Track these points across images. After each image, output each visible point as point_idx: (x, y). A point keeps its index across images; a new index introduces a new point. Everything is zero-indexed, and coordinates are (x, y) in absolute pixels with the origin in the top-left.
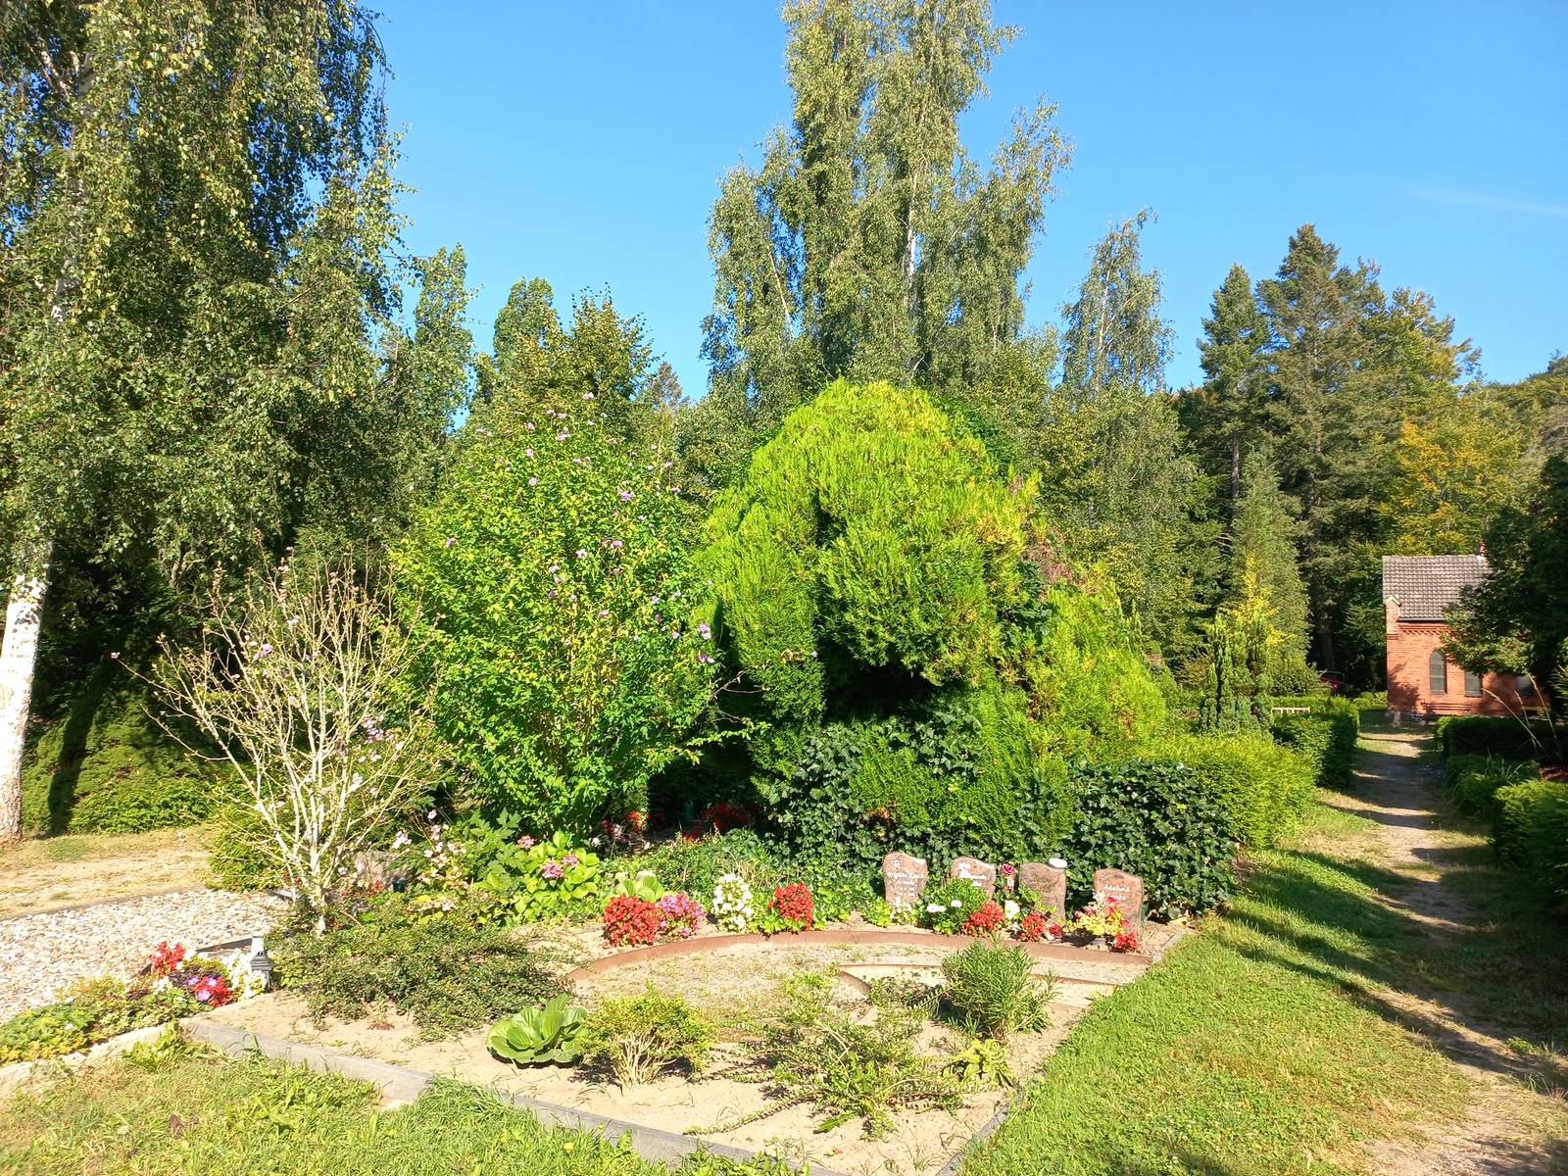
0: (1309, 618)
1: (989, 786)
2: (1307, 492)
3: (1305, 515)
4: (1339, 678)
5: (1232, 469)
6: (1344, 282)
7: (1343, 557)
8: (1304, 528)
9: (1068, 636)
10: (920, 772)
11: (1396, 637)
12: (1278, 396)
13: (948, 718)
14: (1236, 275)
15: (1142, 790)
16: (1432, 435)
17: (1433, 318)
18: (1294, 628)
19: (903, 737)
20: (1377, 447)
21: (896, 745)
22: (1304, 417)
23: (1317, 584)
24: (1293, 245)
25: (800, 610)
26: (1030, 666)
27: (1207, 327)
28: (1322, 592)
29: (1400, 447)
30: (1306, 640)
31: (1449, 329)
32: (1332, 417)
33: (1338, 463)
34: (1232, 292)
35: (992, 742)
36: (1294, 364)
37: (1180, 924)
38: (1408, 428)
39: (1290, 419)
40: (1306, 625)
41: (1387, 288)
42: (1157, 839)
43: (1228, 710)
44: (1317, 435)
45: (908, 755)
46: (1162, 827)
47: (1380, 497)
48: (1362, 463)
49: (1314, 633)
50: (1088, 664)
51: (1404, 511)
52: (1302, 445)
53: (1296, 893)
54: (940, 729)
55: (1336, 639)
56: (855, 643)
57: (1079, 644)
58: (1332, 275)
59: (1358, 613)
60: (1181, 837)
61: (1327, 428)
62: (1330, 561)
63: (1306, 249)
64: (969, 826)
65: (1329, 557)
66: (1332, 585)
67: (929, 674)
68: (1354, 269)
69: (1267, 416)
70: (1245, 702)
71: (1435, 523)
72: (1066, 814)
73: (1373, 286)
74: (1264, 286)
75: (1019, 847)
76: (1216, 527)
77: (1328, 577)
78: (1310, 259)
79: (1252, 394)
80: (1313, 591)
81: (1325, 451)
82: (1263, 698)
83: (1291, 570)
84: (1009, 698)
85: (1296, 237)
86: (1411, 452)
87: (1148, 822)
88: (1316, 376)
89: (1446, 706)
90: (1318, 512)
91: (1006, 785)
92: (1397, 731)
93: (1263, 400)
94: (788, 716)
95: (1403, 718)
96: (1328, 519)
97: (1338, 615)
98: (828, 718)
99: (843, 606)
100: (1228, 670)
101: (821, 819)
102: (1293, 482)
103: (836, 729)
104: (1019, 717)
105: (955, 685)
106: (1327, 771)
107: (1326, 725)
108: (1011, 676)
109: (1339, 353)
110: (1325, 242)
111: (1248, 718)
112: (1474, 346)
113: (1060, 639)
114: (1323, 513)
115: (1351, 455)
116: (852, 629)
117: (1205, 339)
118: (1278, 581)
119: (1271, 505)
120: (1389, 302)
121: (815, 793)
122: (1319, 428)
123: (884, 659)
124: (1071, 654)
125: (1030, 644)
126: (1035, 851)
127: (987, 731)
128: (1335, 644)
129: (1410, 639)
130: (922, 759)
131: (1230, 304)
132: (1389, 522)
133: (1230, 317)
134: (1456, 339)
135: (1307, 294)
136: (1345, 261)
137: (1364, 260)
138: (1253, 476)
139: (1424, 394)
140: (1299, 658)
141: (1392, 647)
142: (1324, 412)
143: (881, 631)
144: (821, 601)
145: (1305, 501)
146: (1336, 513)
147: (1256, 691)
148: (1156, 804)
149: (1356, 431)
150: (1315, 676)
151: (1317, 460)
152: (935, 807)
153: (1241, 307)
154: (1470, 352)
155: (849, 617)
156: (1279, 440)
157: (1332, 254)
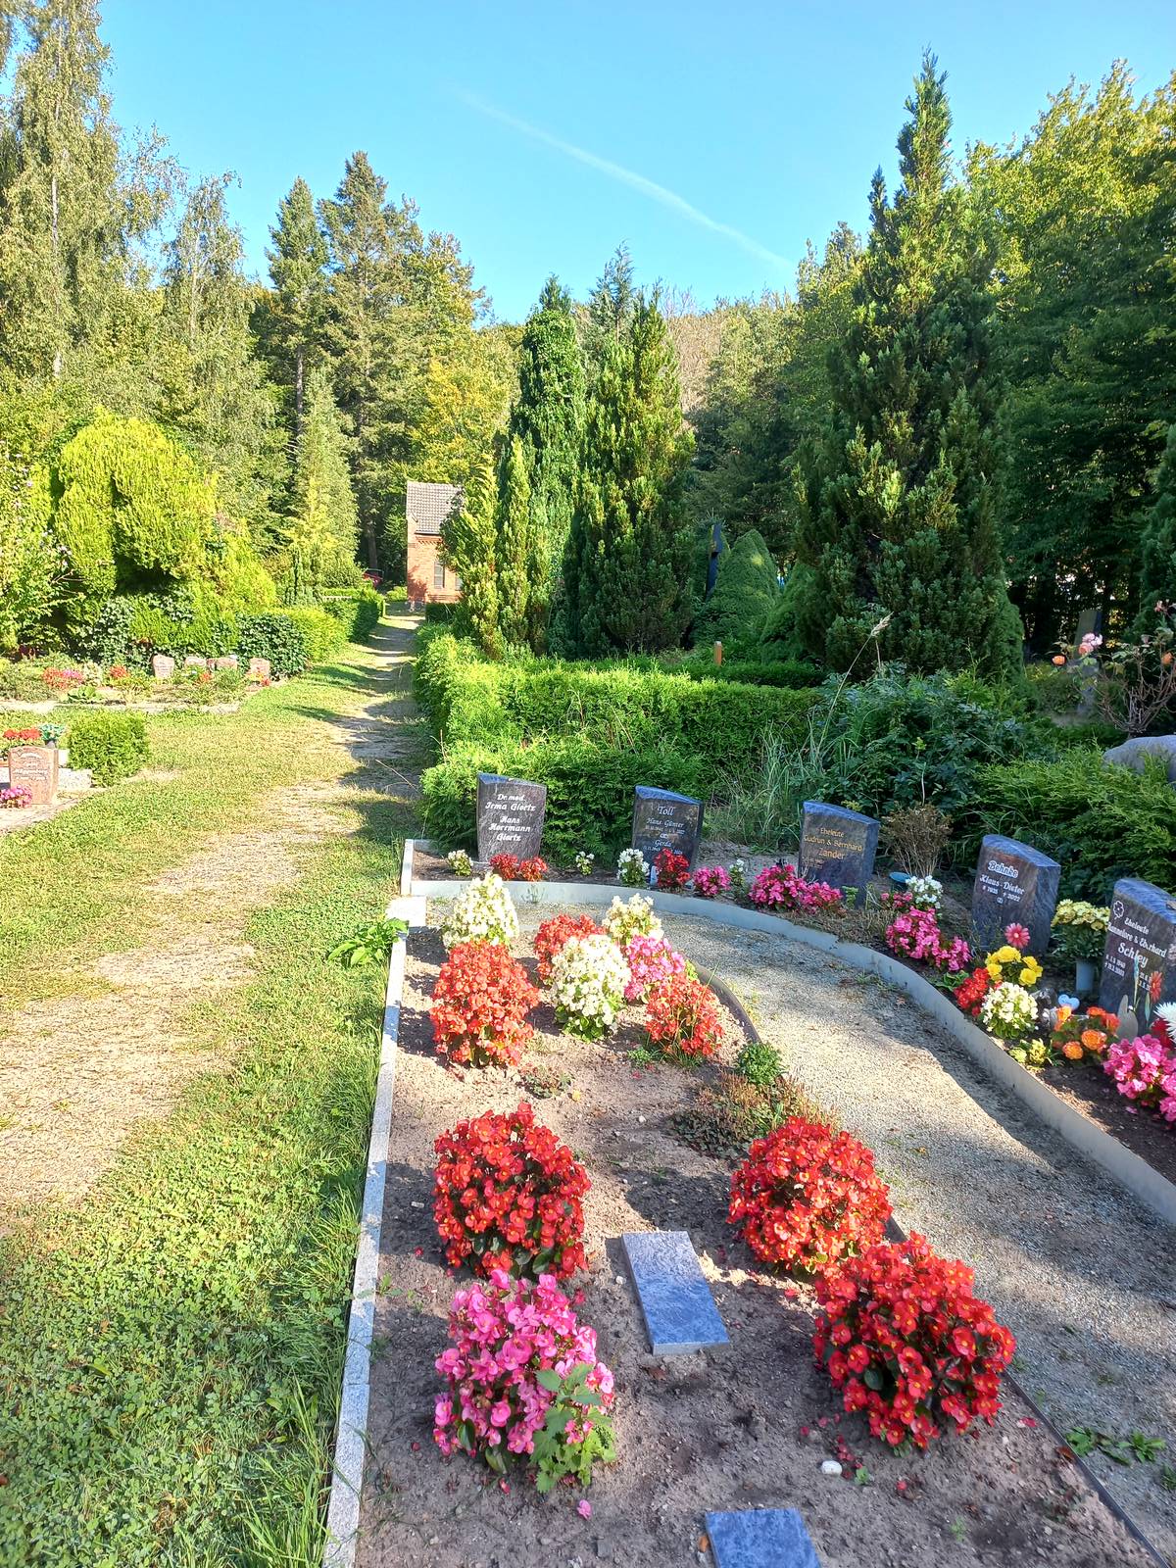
0: (357, 524)
1: (199, 626)
2: (358, 411)
3: (356, 432)
4: (380, 575)
5: (296, 381)
6: (390, 218)
7: (383, 473)
8: (354, 444)
9: (234, 556)
10: (166, 619)
11: (414, 546)
12: (335, 316)
13: (179, 594)
14: (300, 188)
15: (268, 625)
16: (453, 373)
17: (459, 261)
18: (346, 532)
19: (156, 603)
20: (412, 379)
21: (152, 607)
22: (356, 343)
23: (363, 492)
24: (349, 170)
25: (104, 539)
26: (216, 570)
27: (274, 236)
28: (368, 501)
29: (428, 380)
30: (354, 542)
31: (469, 276)
32: (378, 346)
33: (381, 386)
34: (295, 205)
35: (200, 606)
36: (349, 291)
37: (284, 681)
38: (436, 366)
39: (345, 342)
40: (354, 530)
41: (425, 229)
42: (274, 646)
43: (300, 594)
44: (366, 362)
45: (160, 612)
46: (277, 641)
47: (413, 422)
48: (401, 391)
49: (361, 537)
50: (243, 569)
51: (429, 438)
52: (355, 368)
53: (331, 672)
54: (176, 598)
55: (379, 543)
56: (139, 558)
57: (239, 560)
58: (382, 207)
59: (395, 520)
60: (284, 645)
61: (375, 355)
62: (375, 475)
63: (359, 178)
64: (190, 644)
65: (375, 472)
66: (376, 496)
67: (174, 573)
68: (399, 207)
69: (325, 335)
70: (310, 590)
71: (451, 450)
72: (235, 637)
73: (413, 226)
74: (324, 205)
75: (214, 653)
76: (283, 434)
77: (373, 489)
78: (362, 188)
79: (313, 313)
80: (361, 501)
81: (372, 376)
82: (319, 587)
83: (345, 482)
84: (207, 585)
85: (352, 163)
86: (437, 387)
87: (271, 640)
88: (367, 305)
89: (444, 597)
90: (366, 431)
91: (207, 625)
92: (411, 614)
93: (322, 321)
94: (95, 593)
95: (417, 605)
96: (374, 439)
97: (381, 524)
98: (116, 593)
99: (132, 539)
100: (301, 571)
101: (114, 643)
102: (347, 400)
103: (121, 599)
104: (212, 594)
105: (184, 579)
106: (355, 633)
107: (355, 605)
108: (208, 574)
109: (385, 287)
110: (376, 173)
111: (311, 598)
112: (488, 293)
113: (230, 557)
114: (370, 433)
115: (393, 383)
116: (137, 551)
117: (273, 249)
118: (334, 492)
119: (328, 424)
120: (426, 243)
121: (110, 630)
122: (368, 354)
123: (152, 566)
124: (236, 564)
125: (217, 559)
126: (221, 654)
127: (198, 601)
128: (378, 546)
129: (422, 546)
130: (167, 613)
131: (294, 218)
132: (419, 445)
133: (295, 232)
134: (474, 286)
135: (361, 224)
136: (392, 197)
137: (407, 198)
138: (315, 394)
139: (450, 335)
140: (349, 558)
141: (410, 551)
142: (373, 340)
143: (152, 553)
144: (117, 536)
145: (356, 418)
146: (380, 433)
147: (316, 583)
148: (275, 631)
149: (397, 362)
150: (360, 573)
151: (366, 384)
152: (172, 636)
153: (304, 223)
154: (484, 300)
155: (136, 545)
156: (336, 361)
157: (381, 188)
